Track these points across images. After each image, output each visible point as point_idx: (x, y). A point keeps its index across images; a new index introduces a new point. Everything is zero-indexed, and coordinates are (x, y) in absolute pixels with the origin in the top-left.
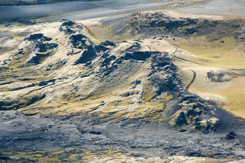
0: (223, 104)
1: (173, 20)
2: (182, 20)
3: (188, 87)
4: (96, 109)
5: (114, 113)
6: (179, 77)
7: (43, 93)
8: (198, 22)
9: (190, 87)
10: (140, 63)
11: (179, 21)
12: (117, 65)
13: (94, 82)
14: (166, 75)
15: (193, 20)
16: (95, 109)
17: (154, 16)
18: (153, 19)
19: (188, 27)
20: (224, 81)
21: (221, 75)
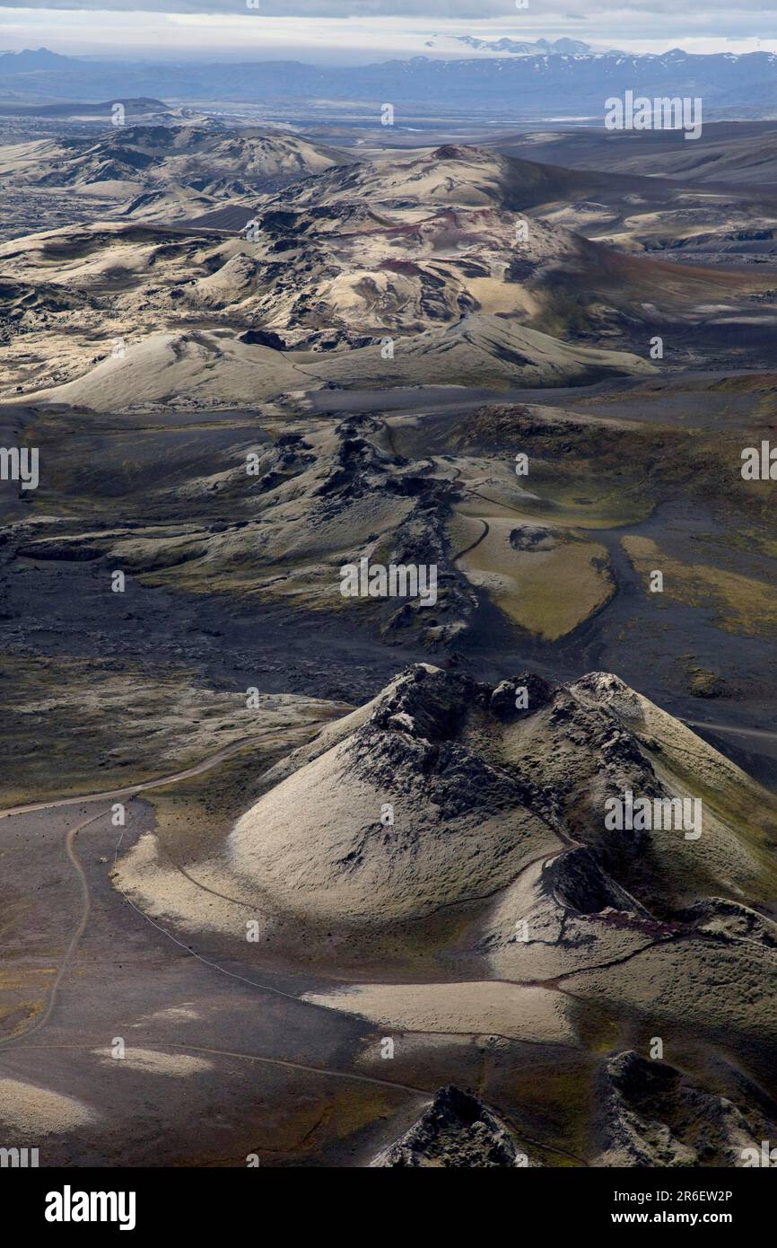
0: (504, 595)
1: (538, 424)
2: (557, 424)
3: (459, 556)
4: (268, 585)
5: (294, 596)
6: (447, 534)
7: (205, 547)
8: (586, 432)
9: (464, 556)
10: (397, 500)
11: (550, 427)
12: (352, 502)
13: (302, 531)
14: (423, 528)
15: (577, 426)
16: (265, 586)
17: (507, 413)
18: (504, 419)
19: (561, 439)
20: (539, 550)
21: (539, 536)
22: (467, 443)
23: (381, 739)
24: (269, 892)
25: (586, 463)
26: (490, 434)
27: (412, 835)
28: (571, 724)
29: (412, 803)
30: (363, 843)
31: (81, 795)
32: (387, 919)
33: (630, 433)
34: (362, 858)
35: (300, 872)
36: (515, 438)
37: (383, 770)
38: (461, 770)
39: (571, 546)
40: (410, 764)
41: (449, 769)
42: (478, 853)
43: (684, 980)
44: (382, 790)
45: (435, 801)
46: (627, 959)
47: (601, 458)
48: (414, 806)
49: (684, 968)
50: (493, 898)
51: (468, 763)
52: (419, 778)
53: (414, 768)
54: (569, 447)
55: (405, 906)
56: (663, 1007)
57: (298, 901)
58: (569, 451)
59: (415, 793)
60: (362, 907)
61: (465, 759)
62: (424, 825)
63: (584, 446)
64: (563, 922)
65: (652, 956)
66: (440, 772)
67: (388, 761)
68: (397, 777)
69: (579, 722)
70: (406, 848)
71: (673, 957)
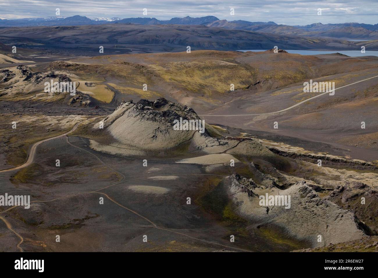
8: (80, 65)
11: (72, 65)
13: (32, 87)
15: (78, 64)
16: (31, 98)
17: (60, 63)
19: (75, 67)
20: (92, 86)
21: (91, 84)
22: (52, 69)
23: (147, 112)
24: (137, 146)
25: (82, 71)
26: (57, 67)
27: (166, 130)
28: (175, 107)
29: (163, 123)
30: (155, 133)
31: (53, 137)
32: (170, 147)
33: (90, 65)
34: (156, 137)
35: (142, 141)
36: (64, 67)
37: (152, 118)
38: (173, 115)
39: (98, 86)
40: (160, 115)
41: (170, 115)
42: (183, 132)
43: (249, 148)
44: (154, 122)
45: (169, 122)
46: (236, 146)
47: (85, 70)
48: (164, 124)
49: (248, 146)
50: (191, 140)
51: (174, 113)
52: (163, 118)
53: (161, 116)
54: (77, 68)
55: (172, 145)
56: (248, 154)
57: (146, 147)
58: (78, 69)
59: (163, 121)
60: (163, 146)
61: (173, 113)
62: (168, 128)
63: (80, 68)
64: (218, 141)
65: (241, 144)
66: (168, 116)
67: (153, 116)
68: (157, 119)
69: (177, 106)
70: (166, 133)
71: (245, 144)
